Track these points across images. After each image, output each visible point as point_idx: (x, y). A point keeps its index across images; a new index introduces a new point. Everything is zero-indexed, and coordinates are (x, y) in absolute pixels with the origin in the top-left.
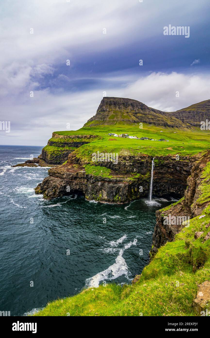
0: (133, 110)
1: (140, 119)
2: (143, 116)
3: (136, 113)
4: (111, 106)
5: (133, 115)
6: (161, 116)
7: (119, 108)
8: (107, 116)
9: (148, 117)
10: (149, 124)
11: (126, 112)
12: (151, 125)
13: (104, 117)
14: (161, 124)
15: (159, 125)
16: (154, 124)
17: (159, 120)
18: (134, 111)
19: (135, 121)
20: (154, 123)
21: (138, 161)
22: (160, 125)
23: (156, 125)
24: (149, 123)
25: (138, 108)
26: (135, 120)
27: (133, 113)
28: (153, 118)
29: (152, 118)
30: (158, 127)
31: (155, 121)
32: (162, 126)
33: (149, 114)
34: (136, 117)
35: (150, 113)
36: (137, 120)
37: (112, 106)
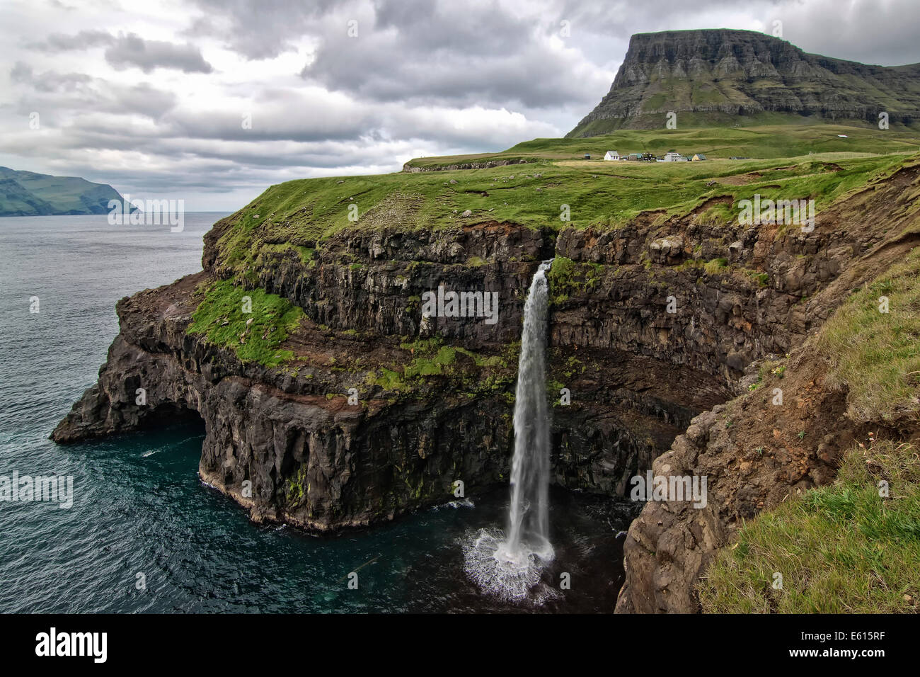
0: (740, 69)
1: (766, 99)
2: (778, 86)
3: (750, 80)
4: (656, 63)
5: (738, 89)
6: (860, 82)
7: (686, 68)
8: (638, 99)
9: (797, 89)
10: (800, 116)
11: (710, 80)
12: (809, 119)
13: (627, 104)
14: (852, 114)
15: (843, 116)
16: (824, 117)
17: (844, 98)
18: (743, 74)
19: (741, 109)
20: (823, 111)
21: (446, 268)
22: (848, 116)
23: (831, 118)
24: (800, 113)
25: (763, 60)
26: (743, 103)
27: (738, 81)
28: (819, 90)
29: (817, 94)
30: (840, 123)
31: (826, 104)
32: (859, 122)
33: (804, 79)
34: (748, 95)
35: (808, 74)
36: (752, 103)
37: (660, 63)
